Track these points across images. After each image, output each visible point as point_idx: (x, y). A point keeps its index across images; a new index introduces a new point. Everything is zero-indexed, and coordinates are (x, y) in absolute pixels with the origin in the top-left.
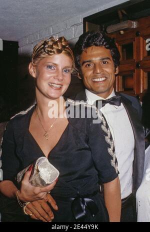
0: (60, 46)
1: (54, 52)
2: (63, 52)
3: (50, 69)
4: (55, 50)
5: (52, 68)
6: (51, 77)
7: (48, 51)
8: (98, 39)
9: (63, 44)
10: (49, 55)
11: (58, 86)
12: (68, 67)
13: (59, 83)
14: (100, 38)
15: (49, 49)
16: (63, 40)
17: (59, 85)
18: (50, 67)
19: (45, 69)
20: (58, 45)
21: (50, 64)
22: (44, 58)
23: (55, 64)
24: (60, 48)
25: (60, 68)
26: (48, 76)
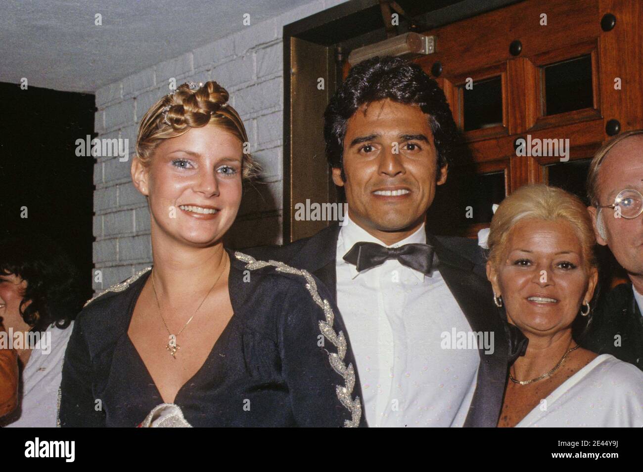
0: (201, 105)
1: (186, 121)
2: (212, 119)
3: (181, 169)
4: (188, 117)
5: (188, 166)
6: (185, 189)
7: (171, 120)
8: (400, 82)
9: (212, 99)
10: (176, 130)
11: (206, 211)
12: (230, 160)
13: (208, 202)
14: (405, 81)
15: (173, 116)
16: (210, 90)
17: (209, 207)
18: (181, 163)
19: (169, 170)
20: (196, 104)
21: (180, 155)
22: (163, 140)
23: (193, 154)
24: (201, 111)
25: (208, 164)
26: (178, 186)
